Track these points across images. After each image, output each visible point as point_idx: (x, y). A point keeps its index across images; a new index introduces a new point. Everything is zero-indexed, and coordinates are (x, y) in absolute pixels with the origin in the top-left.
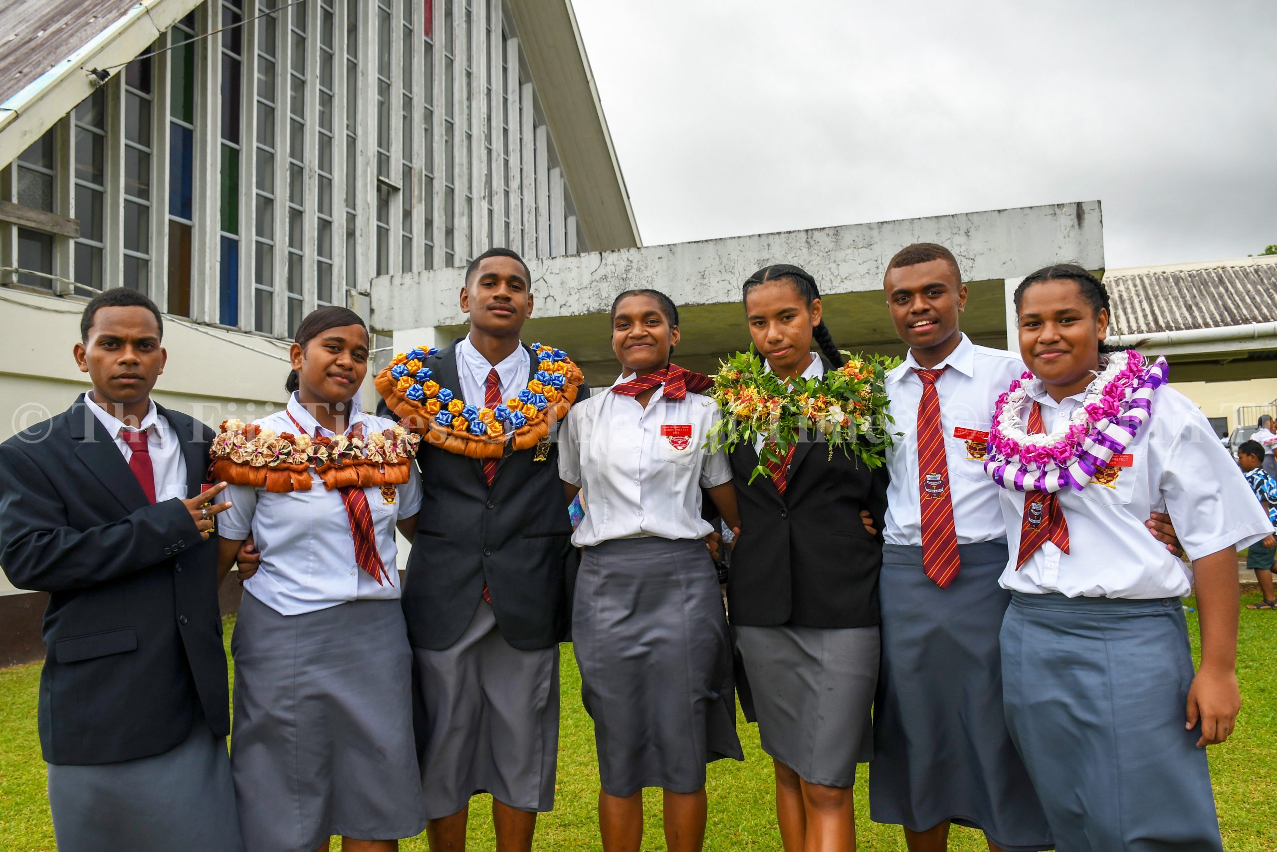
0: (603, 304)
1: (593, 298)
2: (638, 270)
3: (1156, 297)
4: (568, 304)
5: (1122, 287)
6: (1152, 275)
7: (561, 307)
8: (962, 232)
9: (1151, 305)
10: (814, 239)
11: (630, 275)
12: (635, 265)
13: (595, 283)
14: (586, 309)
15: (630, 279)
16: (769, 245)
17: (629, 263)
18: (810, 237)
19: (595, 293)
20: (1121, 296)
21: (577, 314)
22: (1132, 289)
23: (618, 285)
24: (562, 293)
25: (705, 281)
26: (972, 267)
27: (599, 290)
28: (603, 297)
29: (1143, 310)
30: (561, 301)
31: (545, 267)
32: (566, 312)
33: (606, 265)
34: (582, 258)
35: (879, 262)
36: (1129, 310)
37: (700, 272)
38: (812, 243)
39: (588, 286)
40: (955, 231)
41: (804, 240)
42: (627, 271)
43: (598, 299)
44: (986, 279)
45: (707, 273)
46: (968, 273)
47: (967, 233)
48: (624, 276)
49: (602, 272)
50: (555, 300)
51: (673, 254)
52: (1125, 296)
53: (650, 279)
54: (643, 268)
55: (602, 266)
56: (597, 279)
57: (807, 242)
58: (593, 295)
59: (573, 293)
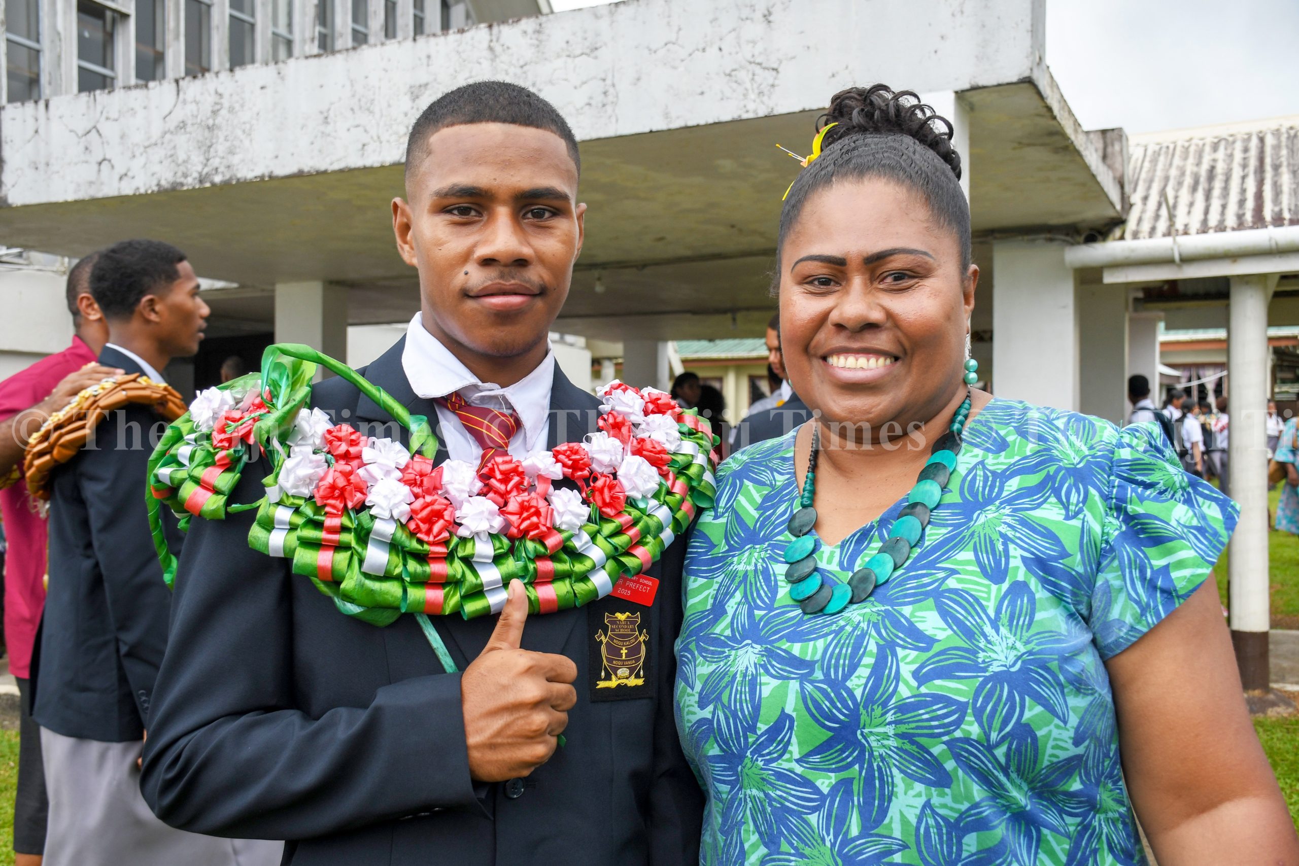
0: (179, 174)
1: (166, 163)
2: (231, 110)
3: (1276, 168)
4: (130, 174)
5: (1221, 154)
6: (1284, 130)
7: (121, 178)
8: (758, 15)
9: (1260, 183)
10: (502, 41)
11: (219, 120)
12: (226, 102)
13: (168, 136)
14: (155, 182)
15: (219, 128)
16: (429, 57)
17: (216, 99)
18: (494, 38)
19: (169, 153)
20: (1212, 169)
21: (142, 191)
22: (1238, 156)
23: (201, 138)
24: (122, 153)
25: (329, 129)
26: (773, 86)
27: (174, 147)
28: (180, 161)
29: (1243, 191)
30: (120, 169)
31: (99, 108)
32: (127, 189)
33: (184, 102)
34: (151, 92)
35: (609, 82)
36: (1217, 192)
37: (321, 113)
38: (498, 49)
39: (159, 142)
40: (746, 12)
41: (485, 44)
42: (215, 113)
43: (173, 165)
44: (797, 109)
45: (331, 113)
46: (765, 99)
47: (767, 17)
48: (211, 122)
49: (179, 115)
50: (113, 167)
51: (283, 79)
52: (1220, 168)
53: (248, 126)
54: (237, 107)
55: (179, 105)
56: (172, 128)
57: (491, 49)
58: (166, 157)
59: (137, 154)
